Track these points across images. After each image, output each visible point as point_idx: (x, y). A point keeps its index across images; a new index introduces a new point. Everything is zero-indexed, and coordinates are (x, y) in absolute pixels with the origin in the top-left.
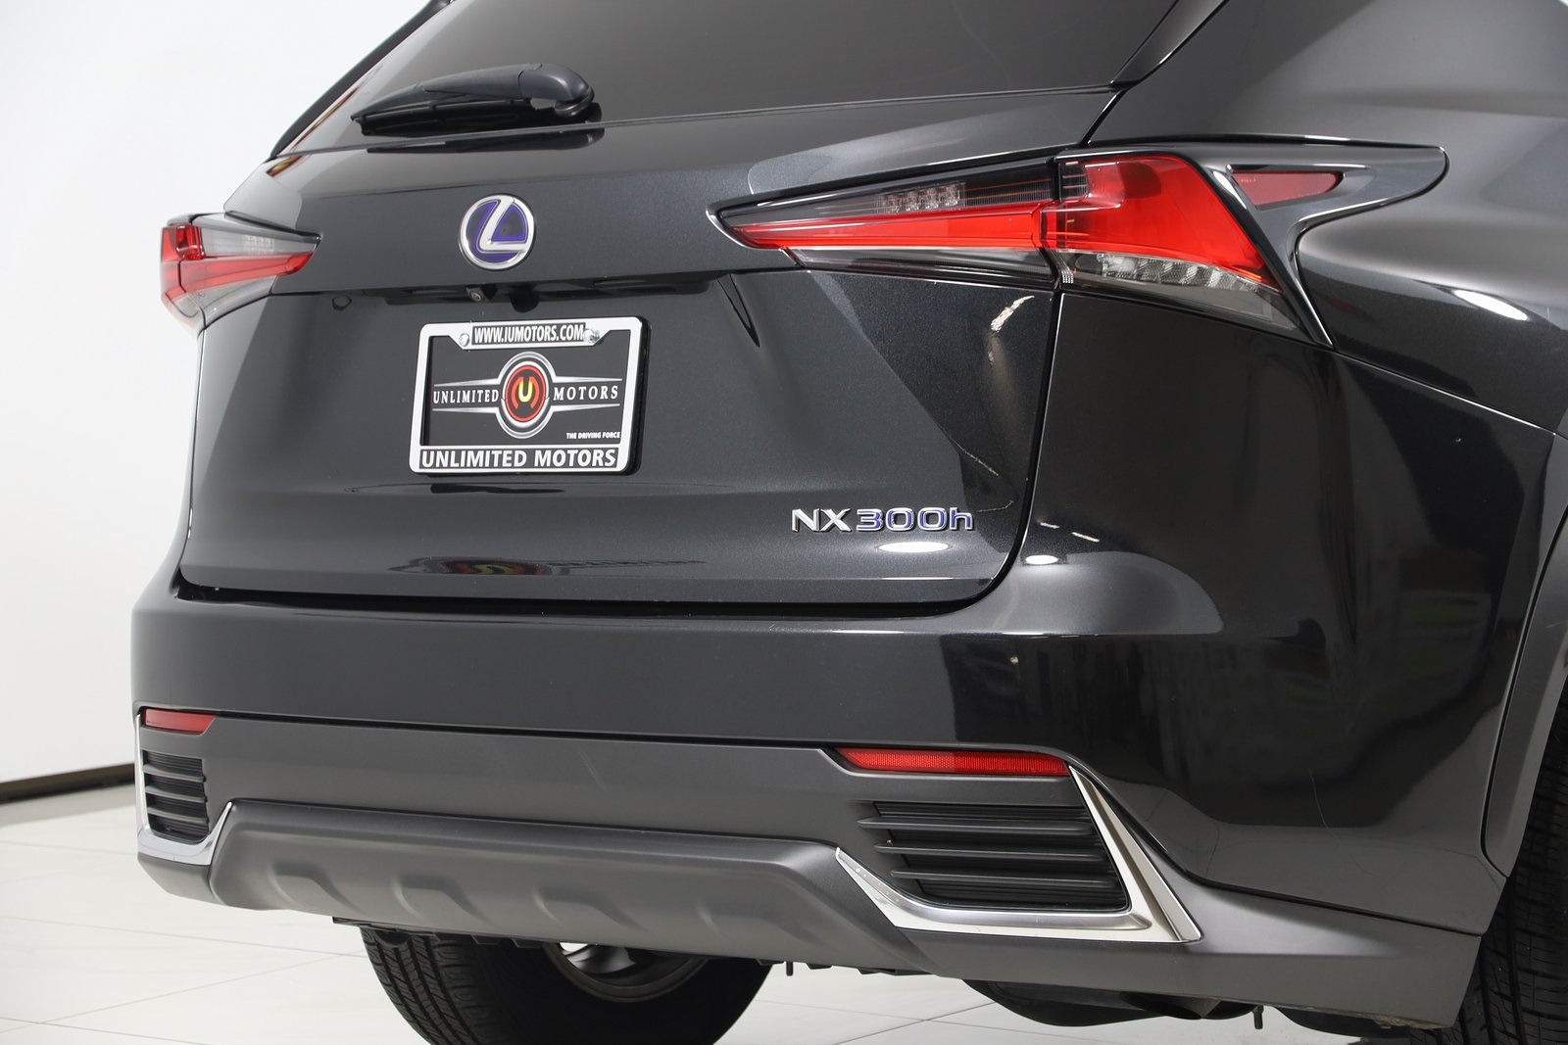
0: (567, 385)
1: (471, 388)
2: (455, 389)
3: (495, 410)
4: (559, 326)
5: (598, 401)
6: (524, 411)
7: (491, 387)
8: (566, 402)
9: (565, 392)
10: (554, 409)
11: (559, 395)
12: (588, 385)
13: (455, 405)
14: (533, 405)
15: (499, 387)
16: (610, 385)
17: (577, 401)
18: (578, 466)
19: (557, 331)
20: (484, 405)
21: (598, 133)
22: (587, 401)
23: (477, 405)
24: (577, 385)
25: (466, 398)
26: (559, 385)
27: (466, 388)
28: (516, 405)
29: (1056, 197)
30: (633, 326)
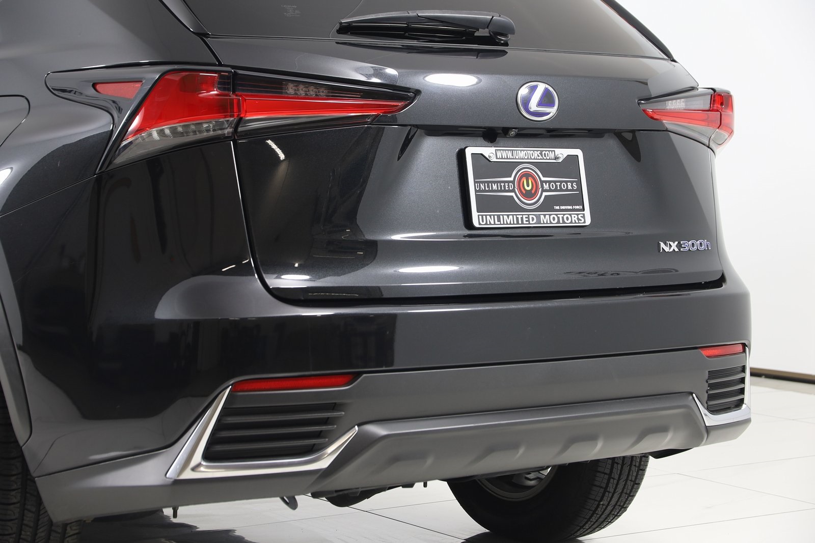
0: (550, 182)
1: (497, 182)
2: (488, 182)
3: (513, 194)
4: (542, 151)
5: (567, 190)
6: (529, 195)
7: (509, 182)
8: (550, 190)
9: (549, 187)
10: (545, 194)
11: (546, 186)
12: (561, 182)
13: (489, 191)
14: (533, 192)
15: (513, 182)
16: (572, 182)
17: (556, 190)
18: (565, 223)
19: (541, 154)
20: (505, 191)
22: (561, 190)
23: (501, 191)
24: (555, 182)
25: (495, 187)
26: (546, 182)
27: (495, 182)
28: (524, 192)
30: (578, 152)
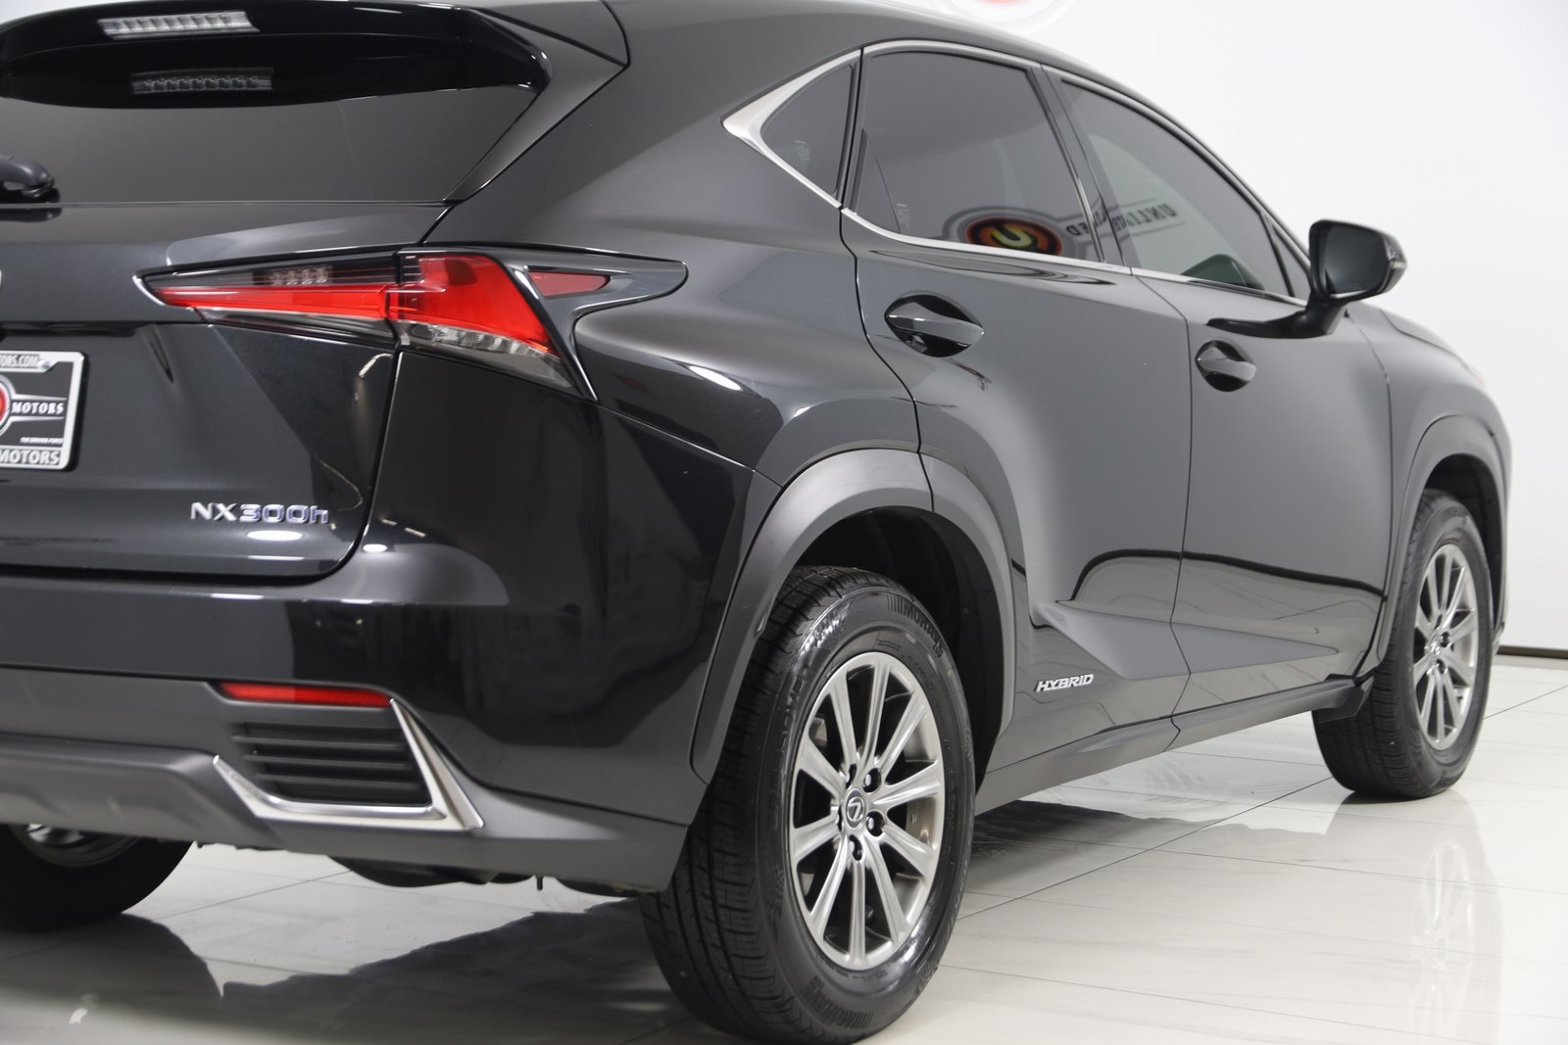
0: (24, 402)
4: (20, 356)
5: (46, 414)
8: (21, 414)
9: (22, 407)
10: (12, 419)
11: (17, 408)
12: (40, 402)
16: (57, 403)
17: (30, 414)
18: (27, 463)
19: (18, 358)
21: (57, 212)
22: (37, 414)
24: (32, 402)
26: (18, 401)
29: (398, 281)
30: (77, 359)
